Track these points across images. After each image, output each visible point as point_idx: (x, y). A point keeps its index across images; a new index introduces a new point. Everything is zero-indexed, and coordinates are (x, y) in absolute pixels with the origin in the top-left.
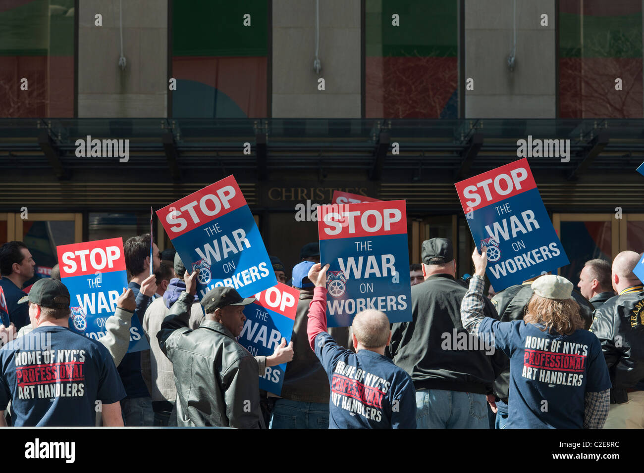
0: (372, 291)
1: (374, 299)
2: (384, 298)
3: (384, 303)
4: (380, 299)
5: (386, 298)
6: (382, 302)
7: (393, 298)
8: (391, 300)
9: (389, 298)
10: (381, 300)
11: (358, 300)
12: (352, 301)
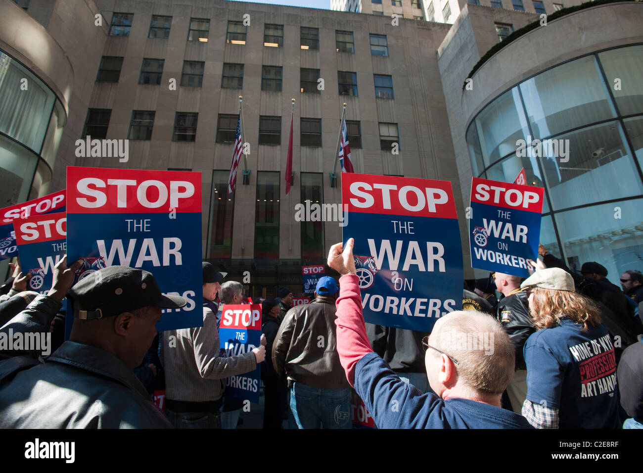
0: (411, 290)
1: (412, 300)
2: (425, 300)
3: (424, 307)
4: (419, 301)
5: (428, 301)
6: (421, 305)
7: (438, 302)
8: (435, 304)
9: (432, 301)
10: (421, 302)
11: (389, 298)
12: (381, 298)
